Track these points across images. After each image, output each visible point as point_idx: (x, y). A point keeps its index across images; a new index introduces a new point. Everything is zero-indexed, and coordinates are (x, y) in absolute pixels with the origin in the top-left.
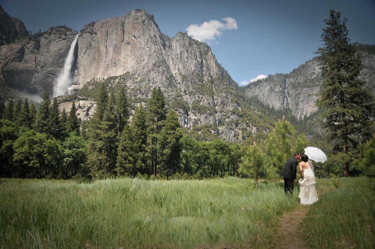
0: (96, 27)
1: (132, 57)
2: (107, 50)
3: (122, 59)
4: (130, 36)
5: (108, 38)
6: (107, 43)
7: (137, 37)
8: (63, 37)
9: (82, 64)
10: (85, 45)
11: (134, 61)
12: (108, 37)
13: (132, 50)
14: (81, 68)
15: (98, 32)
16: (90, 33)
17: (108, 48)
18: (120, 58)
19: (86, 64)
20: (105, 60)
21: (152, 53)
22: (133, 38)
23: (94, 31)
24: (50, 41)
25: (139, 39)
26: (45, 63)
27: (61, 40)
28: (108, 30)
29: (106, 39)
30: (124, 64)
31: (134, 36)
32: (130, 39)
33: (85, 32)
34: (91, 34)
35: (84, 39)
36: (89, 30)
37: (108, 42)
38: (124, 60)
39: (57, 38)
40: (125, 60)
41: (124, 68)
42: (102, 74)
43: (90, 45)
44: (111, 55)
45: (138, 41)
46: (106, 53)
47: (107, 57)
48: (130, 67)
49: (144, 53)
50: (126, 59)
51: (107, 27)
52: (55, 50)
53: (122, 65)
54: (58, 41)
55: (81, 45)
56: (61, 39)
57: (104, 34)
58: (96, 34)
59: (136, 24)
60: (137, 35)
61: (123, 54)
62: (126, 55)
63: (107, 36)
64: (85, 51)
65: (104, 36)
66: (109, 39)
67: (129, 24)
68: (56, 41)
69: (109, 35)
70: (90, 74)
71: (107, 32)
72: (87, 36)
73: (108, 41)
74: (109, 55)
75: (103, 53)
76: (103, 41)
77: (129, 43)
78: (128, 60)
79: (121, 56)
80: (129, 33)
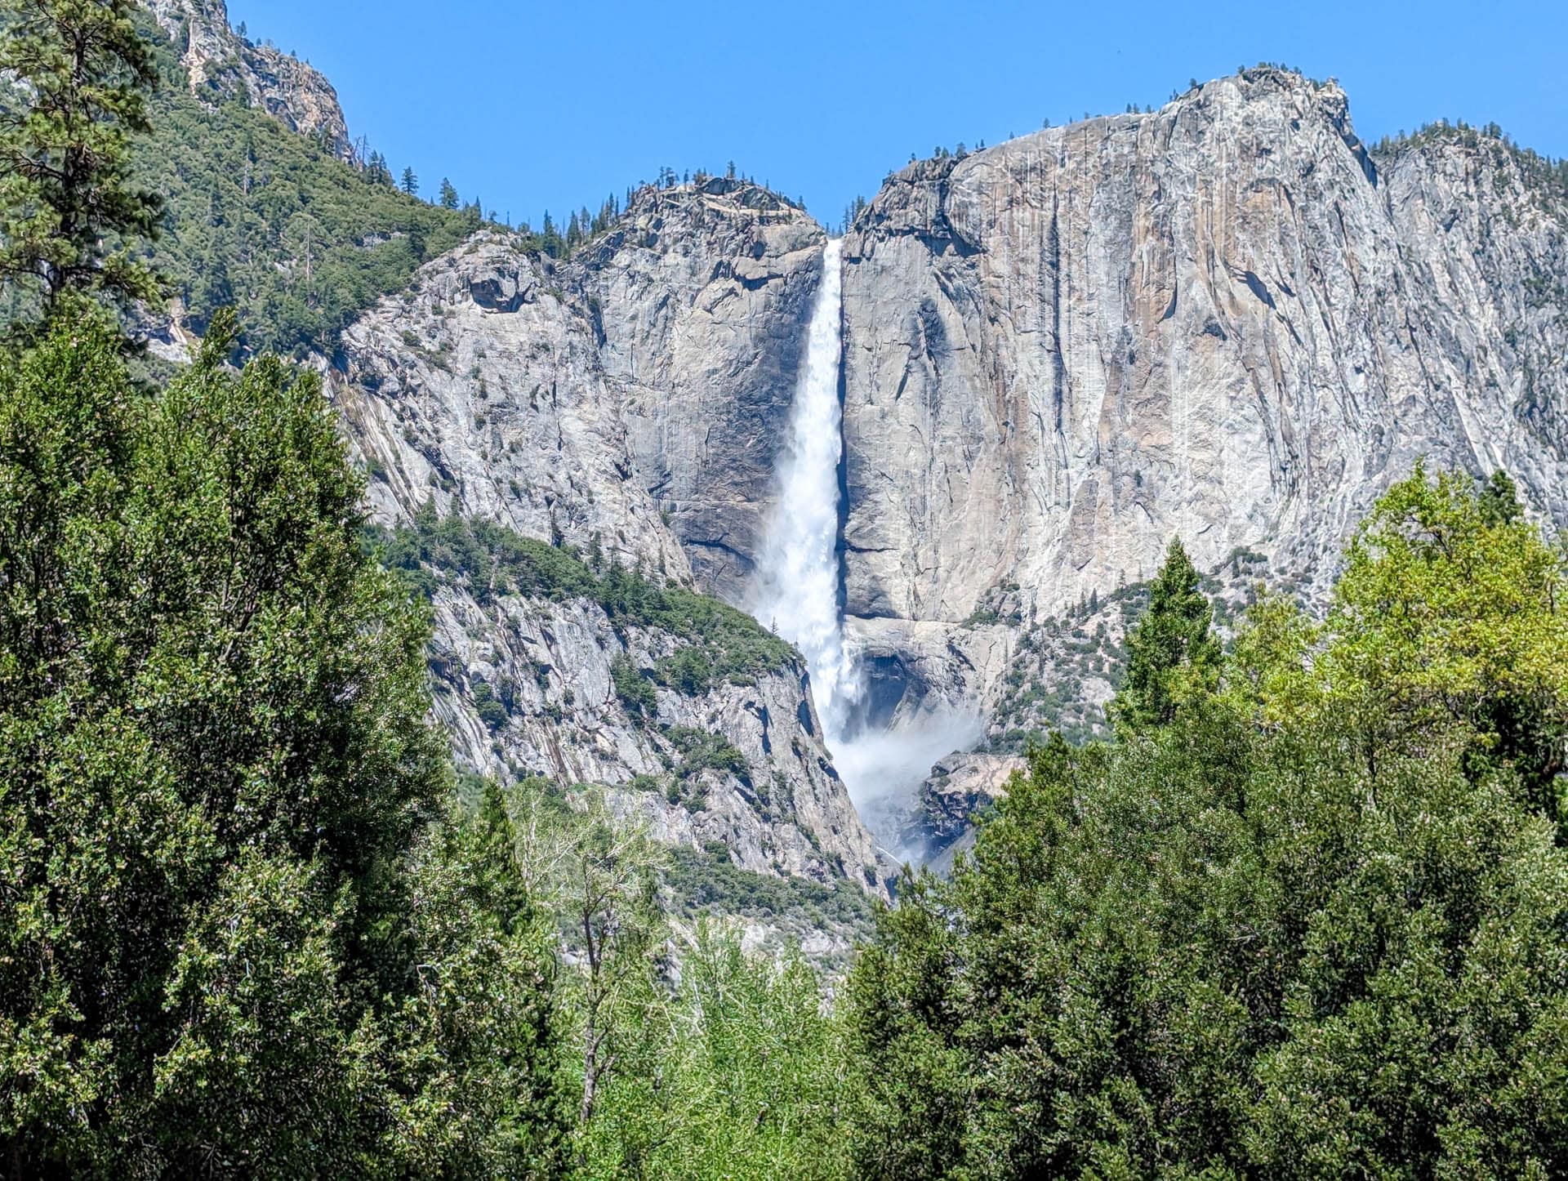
0: (975, 200)
1: (1249, 437)
2: (1060, 372)
3: (1181, 449)
4: (1221, 271)
5: (1064, 288)
6: (1057, 318)
7: (1272, 289)
8: (746, 266)
9: (890, 470)
10: (894, 329)
11: (1263, 468)
12: (1062, 276)
13: (1241, 381)
14: (888, 499)
15: (992, 241)
16: (924, 237)
17: (1066, 361)
18: (1165, 441)
19: (917, 472)
20: (1056, 447)
21: (1398, 413)
22: (1244, 293)
23: (956, 224)
24: (664, 303)
25: (1285, 305)
26: (660, 468)
27: (732, 291)
28: (1060, 225)
29: (1049, 291)
30: (1202, 486)
31: (1251, 280)
32: (1222, 295)
33: (890, 232)
34: (935, 244)
35: (886, 281)
36: (913, 215)
37: (1064, 315)
38: (1198, 456)
39: (707, 273)
40: (1206, 455)
41: (1206, 517)
42: (1060, 558)
43: (935, 330)
44: (1096, 408)
45: (1282, 319)
46: (1058, 395)
47: (1065, 427)
48: (1249, 510)
49: (1335, 409)
50: (1206, 445)
51: (1050, 204)
52: (705, 367)
53: (1188, 494)
54: (715, 303)
55: (873, 328)
56: (732, 283)
57: (1034, 252)
58: (968, 248)
59: (1256, 186)
60: (1274, 271)
61: (1182, 410)
62: (1204, 414)
63: (1055, 265)
64: (901, 373)
65: (1031, 270)
66: (1071, 289)
68: (705, 298)
69: (1063, 261)
70: (964, 546)
71: (1054, 236)
72: (905, 261)
73: (1064, 303)
74: (1081, 409)
75: (1039, 398)
76: (1033, 308)
77: (1213, 330)
78: (1224, 455)
79: (1169, 424)
80: (1210, 254)
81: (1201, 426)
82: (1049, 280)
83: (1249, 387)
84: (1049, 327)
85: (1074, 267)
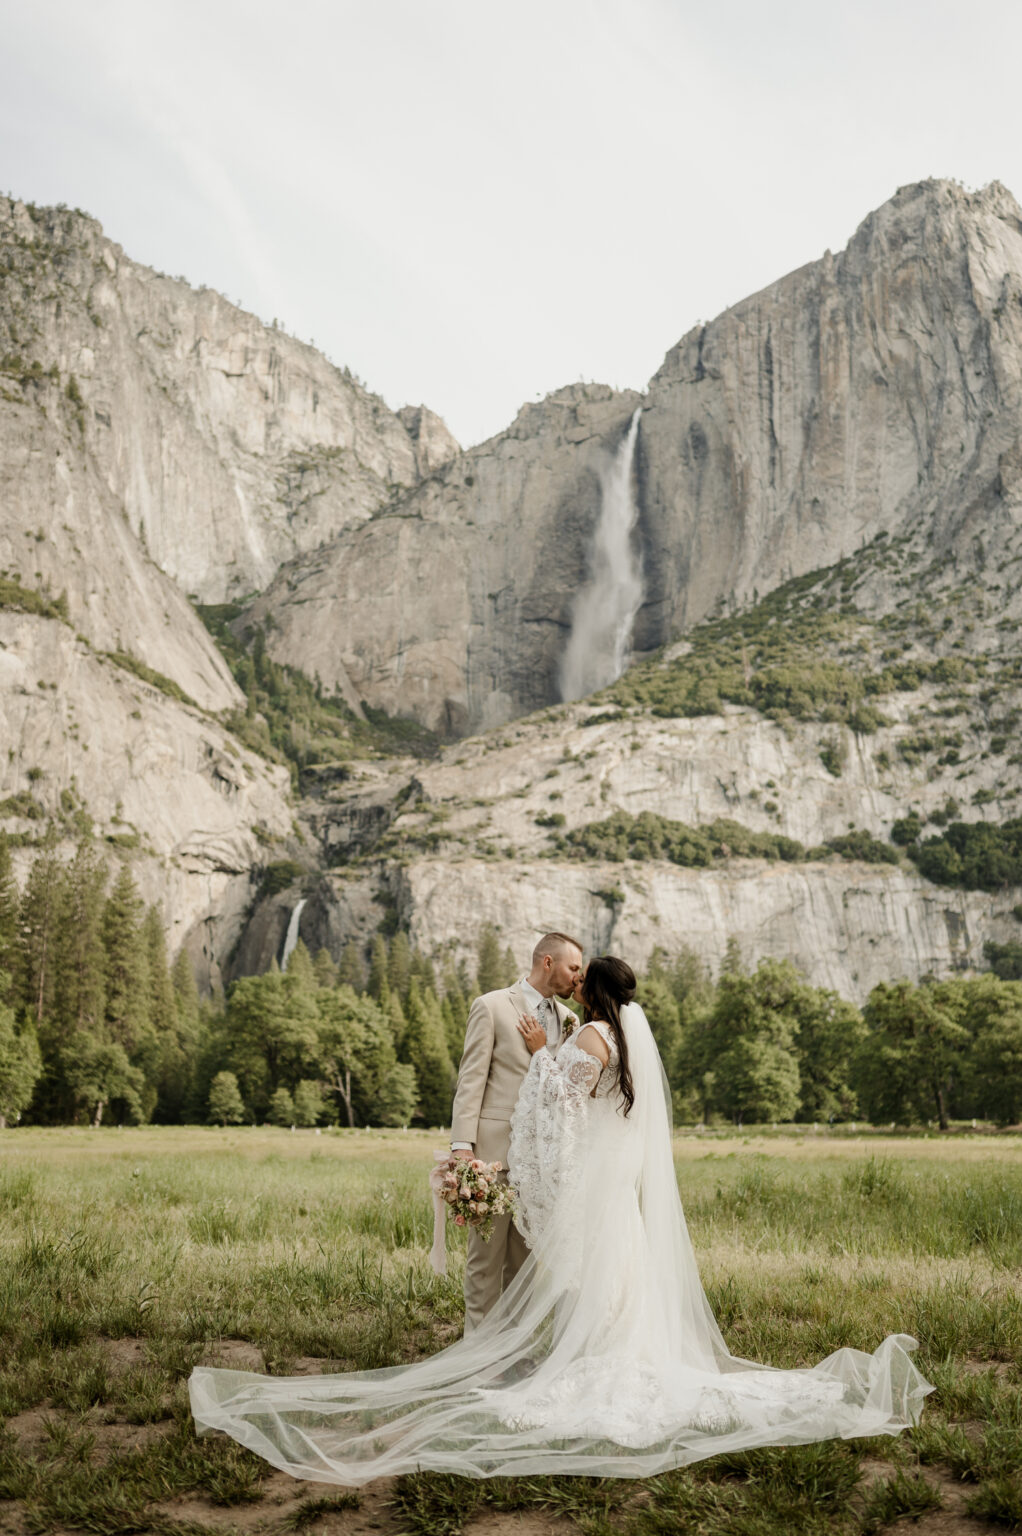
0: (716, 345)
1: (901, 451)
2: (774, 442)
3: (850, 475)
4: (882, 336)
5: (776, 385)
6: (771, 409)
7: (918, 336)
10: (673, 449)
11: (913, 469)
12: (775, 377)
13: (898, 412)
14: (668, 565)
15: (726, 368)
16: (691, 382)
17: (777, 436)
18: (839, 471)
20: (768, 498)
23: (706, 364)
25: (928, 344)
26: (506, 576)
27: (567, 452)
28: (773, 342)
29: (766, 391)
30: (863, 496)
31: (904, 335)
32: (884, 354)
36: (683, 369)
37: (776, 404)
38: (861, 475)
40: (867, 474)
41: (862, 518)
44: (796, 464)
45: (925, 355)
46: (773, 461)
47: (777, 483)
48: (895, 505)
50: (868, 465)
51: (765, 331)
52: (543, 505)
53: (851, 505)
56: (567, 447)
57: (754, 367)
58: (715, 377)
59: (904, 264)
60: (918, 322)
61: (851, 447)
62: (870, 445)
63: (770, 371)
65: (753, 380)
66: (782, 384)
67: (869, 276)
69: (775, 367)
71: (769, 353)
73: (776, 396)
74: (788, 466)
75: (758, 469)
76: (754, 405)
77: (880, 381)
78: (882, 470)
79: (843, 459)
80: (873, 326)
81: (866, 453)
82: (765, 382)
83: (904, 414)
84: (766, 415)
85: (784, 368)
